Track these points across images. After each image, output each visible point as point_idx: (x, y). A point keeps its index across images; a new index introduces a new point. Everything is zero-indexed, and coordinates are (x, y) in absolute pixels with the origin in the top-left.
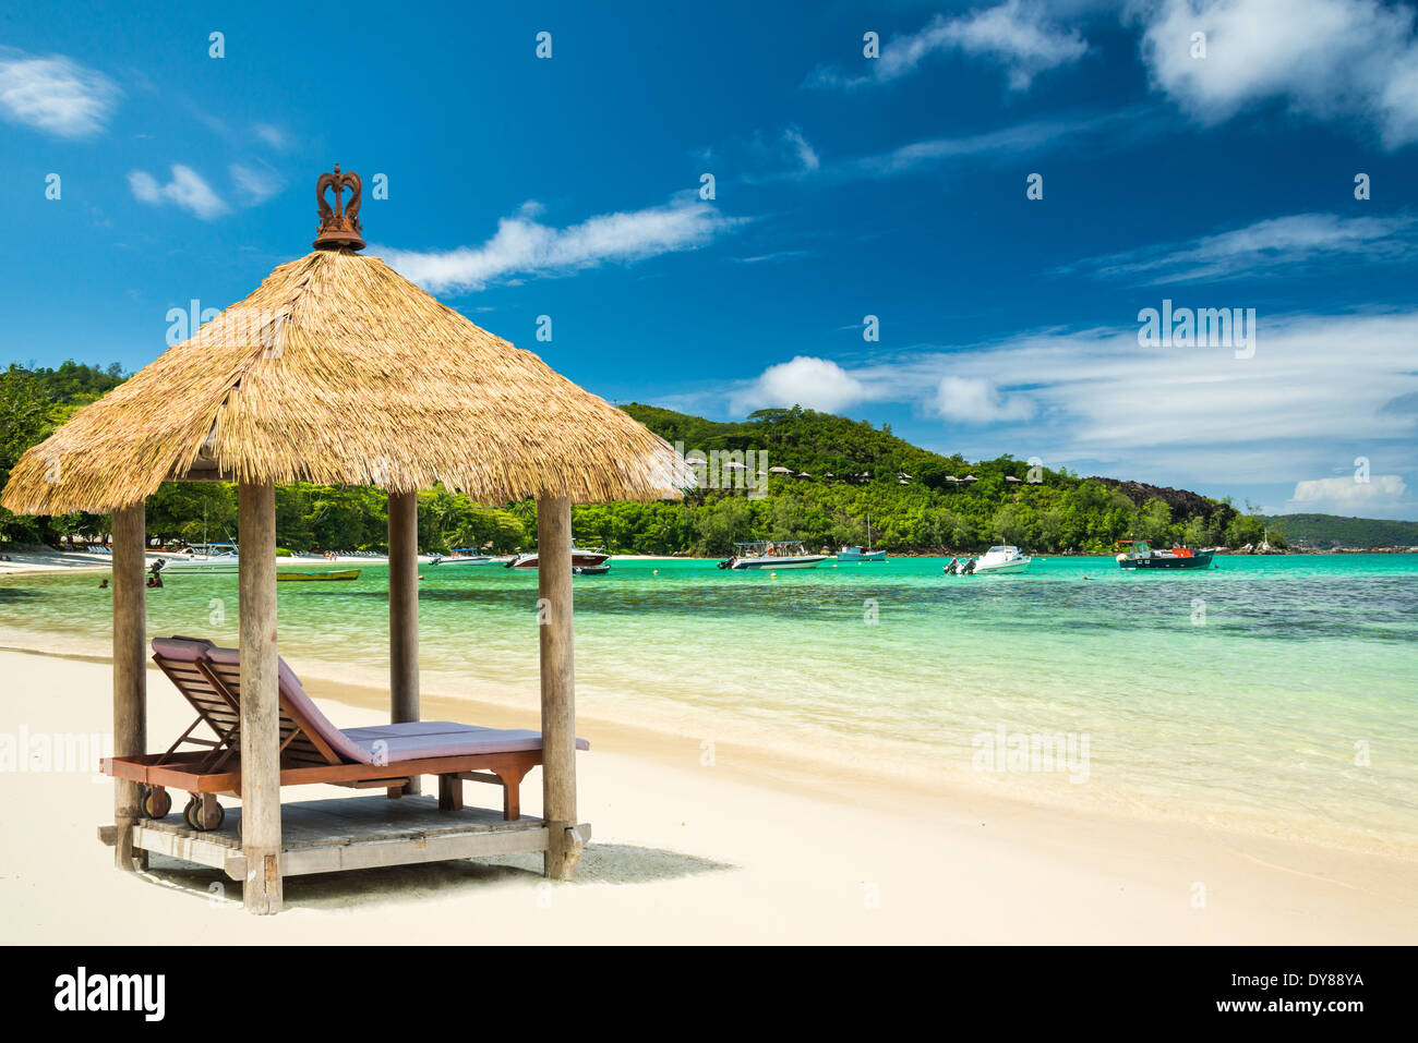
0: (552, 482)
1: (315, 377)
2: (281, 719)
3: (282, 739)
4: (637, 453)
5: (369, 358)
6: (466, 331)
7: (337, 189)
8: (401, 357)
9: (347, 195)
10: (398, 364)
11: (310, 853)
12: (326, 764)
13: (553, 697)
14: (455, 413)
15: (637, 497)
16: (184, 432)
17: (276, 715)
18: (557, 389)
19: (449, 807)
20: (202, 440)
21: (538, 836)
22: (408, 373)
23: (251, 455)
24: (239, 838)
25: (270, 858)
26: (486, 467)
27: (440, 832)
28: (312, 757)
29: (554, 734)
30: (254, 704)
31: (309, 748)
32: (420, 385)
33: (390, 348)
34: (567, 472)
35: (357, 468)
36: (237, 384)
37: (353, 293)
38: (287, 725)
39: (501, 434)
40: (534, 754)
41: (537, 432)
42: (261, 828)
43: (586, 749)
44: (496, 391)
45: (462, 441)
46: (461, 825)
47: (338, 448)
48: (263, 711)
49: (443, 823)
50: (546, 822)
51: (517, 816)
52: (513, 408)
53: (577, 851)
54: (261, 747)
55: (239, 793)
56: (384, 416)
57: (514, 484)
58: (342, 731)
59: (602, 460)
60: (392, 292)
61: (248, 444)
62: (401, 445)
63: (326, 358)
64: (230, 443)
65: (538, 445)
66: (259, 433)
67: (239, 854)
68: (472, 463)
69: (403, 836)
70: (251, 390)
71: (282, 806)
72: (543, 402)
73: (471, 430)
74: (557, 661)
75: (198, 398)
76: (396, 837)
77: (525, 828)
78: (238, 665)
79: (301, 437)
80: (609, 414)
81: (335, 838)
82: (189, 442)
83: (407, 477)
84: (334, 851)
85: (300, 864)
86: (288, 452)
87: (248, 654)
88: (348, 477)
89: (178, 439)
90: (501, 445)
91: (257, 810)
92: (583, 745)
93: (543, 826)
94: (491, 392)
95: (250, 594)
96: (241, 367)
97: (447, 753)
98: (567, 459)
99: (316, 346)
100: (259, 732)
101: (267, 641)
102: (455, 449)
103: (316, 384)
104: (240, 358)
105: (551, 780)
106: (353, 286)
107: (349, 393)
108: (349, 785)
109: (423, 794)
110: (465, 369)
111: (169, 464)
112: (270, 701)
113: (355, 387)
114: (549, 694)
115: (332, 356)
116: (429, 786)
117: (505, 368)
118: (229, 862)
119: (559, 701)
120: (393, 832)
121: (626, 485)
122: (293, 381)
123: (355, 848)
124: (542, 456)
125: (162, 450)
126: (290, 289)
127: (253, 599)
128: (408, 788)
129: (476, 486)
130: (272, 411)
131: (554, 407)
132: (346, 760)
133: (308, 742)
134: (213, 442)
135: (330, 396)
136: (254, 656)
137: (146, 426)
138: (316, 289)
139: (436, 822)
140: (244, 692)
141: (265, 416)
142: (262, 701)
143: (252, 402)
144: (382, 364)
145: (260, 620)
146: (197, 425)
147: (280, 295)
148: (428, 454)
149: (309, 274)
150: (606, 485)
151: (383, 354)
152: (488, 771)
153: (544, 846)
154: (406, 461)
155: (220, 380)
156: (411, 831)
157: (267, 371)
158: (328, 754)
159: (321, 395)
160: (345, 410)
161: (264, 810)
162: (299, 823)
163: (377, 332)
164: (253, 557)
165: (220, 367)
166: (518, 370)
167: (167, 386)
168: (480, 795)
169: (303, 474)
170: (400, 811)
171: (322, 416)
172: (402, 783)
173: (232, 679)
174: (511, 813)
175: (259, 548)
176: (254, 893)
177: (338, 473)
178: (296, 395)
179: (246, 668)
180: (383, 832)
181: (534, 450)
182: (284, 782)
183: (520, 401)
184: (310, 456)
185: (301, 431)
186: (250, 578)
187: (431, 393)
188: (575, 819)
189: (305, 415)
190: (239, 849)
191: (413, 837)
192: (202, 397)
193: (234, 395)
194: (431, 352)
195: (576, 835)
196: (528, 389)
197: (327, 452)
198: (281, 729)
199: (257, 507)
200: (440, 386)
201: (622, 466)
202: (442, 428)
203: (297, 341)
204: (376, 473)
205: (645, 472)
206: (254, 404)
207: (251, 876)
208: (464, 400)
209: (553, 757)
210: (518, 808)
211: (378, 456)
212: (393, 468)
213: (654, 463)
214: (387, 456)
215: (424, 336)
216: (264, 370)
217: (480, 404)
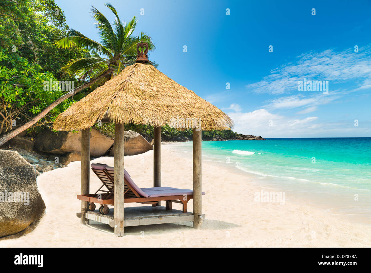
1: (135, 96)
2: (125, 185)
3: (125, 191)
4: (219, 118)
5: (149, 92)
6: (175, 85)
7: (142, 47)
8: (158, 91)
9: (144, 49)
10: (157, 93)
11: (132, 220)
12: (136, 197)
13: (196, 180)
14: (172, 106)
15: (219, 129)
16: (101, 110)
17: (123, 184)
18: (199, 100)
19: (168, 209)
20: (105, 112)
21: (191, 217)
22: (160, 95)
23: (118, 116)
24: (113, 217)
25: (121, 222)
27: (166, 216)
28: (133, 196)
29: (196, 191)
30: (118, 181)
31: (132, 193)
32: (163, 99)
33: (155, 89)
35: (146, 120)
36: (115, 98)
37: (146, 74)
38: (126, 187)
39: (184, 112)
40: (191, 196)
41: (193, 111)
42: (119, 214)
43: (204, 195)
44: (182, 101)
45: (173, 113)
46: (171, 214)
47: (141, 115)
48: (120, 183)
49: (167, 213)
50: (194, 214)
51: (186, 212)
52: (187, 105)
53: (201, 221)
54: (119, 193)
55: (113, 205)
56: (153, 107)
58: (141, 189)
59: (210, 119)
60: (156, 74)
61: (117, 113)
62: (157, 114)
63: (138, 91)
64: (113, 113)
65: (193, 115)
66: (120, 110)
67: (113, 221)
69: (156, 217)
70: (118, 99)
71: (125, 208)
72: (195, 104)
73: (176, 111)
74: (197, 172)
75: (104, 101)
76: (154, 217)
77: (188, 215)
78: (114, 171)
79: (131, 112)
81: (138, 217)
82: (102, 113)
83: (159, 122)
84: (138, 220)
85: (129, 224)
86: (128, 116)
87: (116, 168)
88: (143, 122)
89: (99, 112)
90: (183, 115)
91: (118, 209)
92: (204, 194)
93: (193, 215)
94: (181, 101)
96: (116, 93)
97: (168, 195)
99: (135, 88)
100: (119, 189)
101: (121, 165)
102: (172, 116)
103: (135, 98)
104: (116, 91)
105: (195, 203)
106: (145, 72)
107: (144, 100)
108: (142, 203)
109: (161, 206)
110: (174, 95)
111: (97, 118)
112: (122, 181)
113: (146, 99)
114: (195, 180)
115: (140, 91)
116: (163, 204)
117: (185, 95)
118: (110, 223)
119: (197, 182)
120: (153, 216)
121: (216, 126)
122: (129, 97)
123: (143, 220)
125: (95, 115)
126: (129, 73)
127: (118, 154)
128: (158, 204)
130: (124, 105)
131: (198, 105)
132: (142, 196)
133: (132, 192)
134: (108, 113)
135: (139, 101)
136: (118, 169)
137: (91, 108)
138: (136, 73)
139: (165, 213)
140: (115, 178)
141: (122, 106)
142: (120, 181)
143: (118, 102)
144: (153, 93)
145: (120, 159)
146: (104, 108)
147: (127, 74)
148: (165, 117)
149: (134, 69)
150: (211, 126)
151: (153, 90)
152: (179, 200)
153: (193, 220)
154: (159, 118)
155: (111, 96)
156: (158, 215)
157: (123, 94)
158: (137, 195)
159: (137, 101)
160: (143, 105)
161: (120, 209)
162: (129, 213)
163: (152, 84)
164: (118, 143)
165: (110, 93)
166: (188, 95)
167: (96, 98)
168: (176, 206)
169: (132, 121)
170: (155, 210)
171: (137, 106)
172: (156, 203)
173: (112, 175)
174: (184, 211)
175: (120, 140)
176: (117, 231)
177: (141, 121)
178: (130, 101)
179: (116, 172)
180: (151, 215)
182: (125, 202)
183: (189, 103)
184: (134, 117)
185: (132, 110)
187: (165, 101)
188: (201, 213)
189: (132, 106)
190: (113, 219)
191: (159, 217)
192: (106, 101)
193: (114, 100)
194: (166, 90)
195: (201, 217)
196: (191, 100)
197: (138, 116)
198: (125, 188)
199: (119, 130)
200: (168, 99)
201: (215, 121)
202: (168, 110)
203: (131, 87)
204: (151, 121)
205: (221, 122)
206: (119, 103)
207: (116, 226)
208: (174, 103)
209: (196, 197)
210: (186, 210)
211: (151, 117)
212: (155, 120)
213: (223, 120)
214: (154, 117)
215: (164, 86)
216: (122, 94)
217: (178, 104)
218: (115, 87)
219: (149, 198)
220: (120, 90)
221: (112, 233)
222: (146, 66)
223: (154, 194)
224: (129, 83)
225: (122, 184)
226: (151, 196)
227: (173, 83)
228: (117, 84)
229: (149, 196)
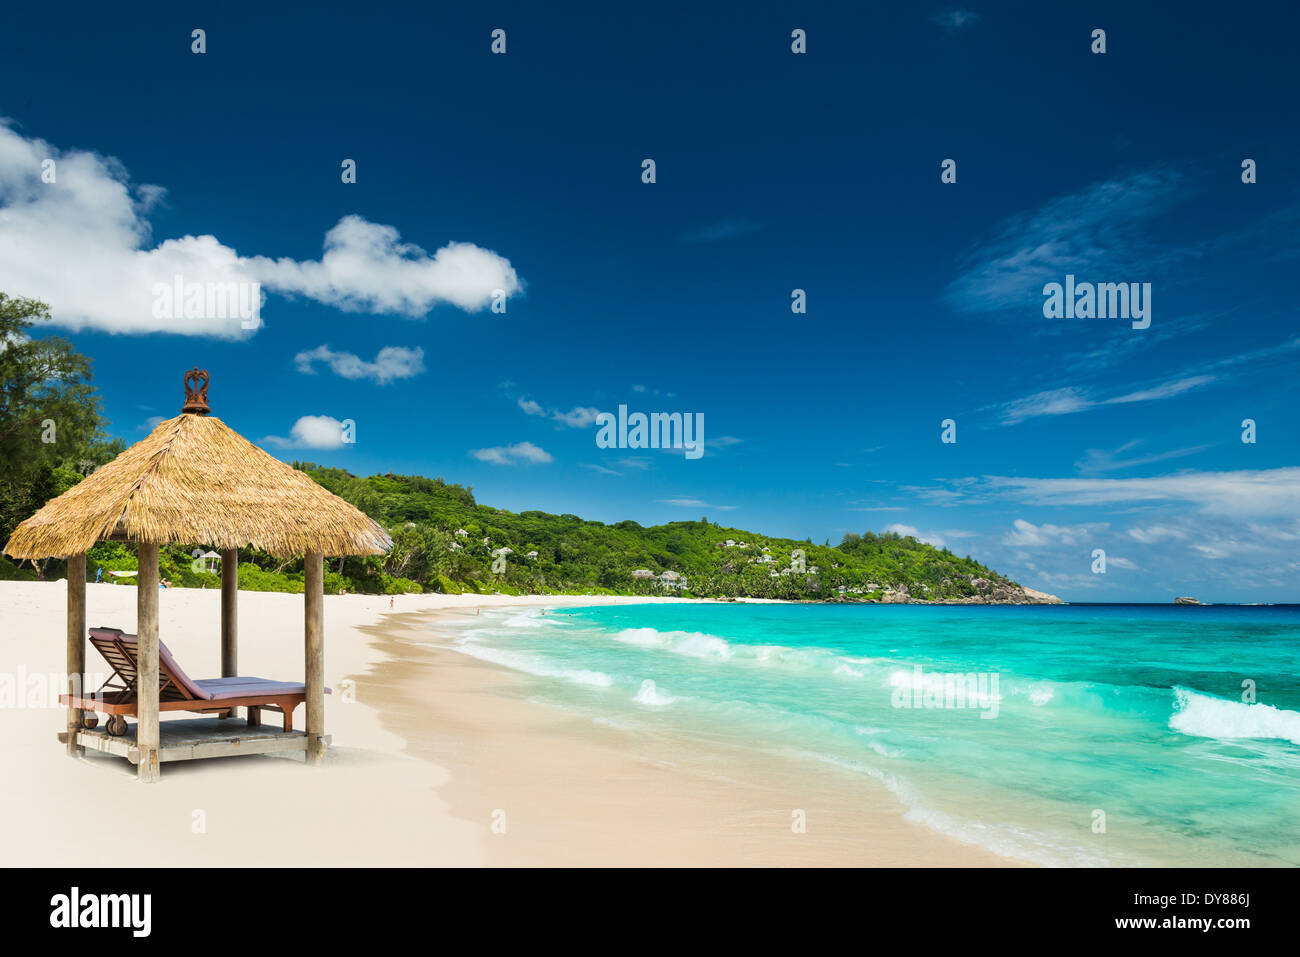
0: (313, 544)
1: (182, 484)
2: (160, 674)
3: (161, 686)
4: (360, 529)
5: (212, 474)
6: (265, 460)
7: (195, 379)
8: (230, 473)
9: (201, 383)
10: (228, 478)
11: (175, 749)
12: (186, 700)
13: (312, 664)
14: (260, 505)
15: (360, 553)
16: (108, 514)
17: (158, 672)
18: (317, 493)
19: (253, 725)
20: (118, 518)
21: (303, 740)
22: (234, 483)
23: (145, 526)
24: (136, 741)
25: (153, 752)
26: (277, 536)
27: (248, 739)
28: (177, 696)
29: (312, 684)
30: (145, 666)
31: (175, 690)
32: (240, 489)
33: (224, 468)
34: (321, 539)
35: (205, 534)
36: (138, 487)
37: (204, 437)
38: (163, 678)
39: (285, 517)
40: (301, 696)
41: (305, 516)
42: (148, 734)
43: (330, 693)
44: (282, 493)
45: (263, 521)
46: (260, 735)
47: (194, 524)
48: (150, 670)
49: (250, 733)
50: (307, 734)
51: (291, 730)
52: (292, 502)
53: (324, 750)
54: (149, 690)
55: (136, 715)
56: (220, 506)
57: (292, 545)
58: (195, 681)
59: (341, 533)
60: (226, 437)
61: (144, 520)
62: (229, 523)
63: (188, 473)
64: (134, 520)
65: (305, 523)
66: (150, 515)
67: (136, 749)
68: (268, 533)
69: (227, 740)
70: (146, 491)
71: (161, 723)
72: (309, 500)
73: (268, 515)
74: (315, 643)
75: (116, 495)
76: (223, 741)
77: (295, 737)
78: (136, 643)
79: (174, 517)
80: (345, 507)
81: (189, 741)
82: (111, 519)
83: (232, 540)
84: (189, 748)
85: (168, 756)
86: (166, 526)
87: (142, 637)
88: (199, 540)
89: (105, 517)
90: (285, 523)
91: (146, 724)
92: (328, 691)
93: (306, 736)
94: (279, 493)
95: (144, 605)
96: (141, 478)
97: (257, 694)
98: (321, 532)
99: (182, 467)
100: (148, 681)
101: (153, 630)
102: (259, 525)
103: (182, 488)
104: (140, 473)
105: (310, 711)
106: (203, 433)
107: (201, 493)
108: (197, 711)
109: (239, 717)
110: (265, 481)
111: (100, 532)
112: (154, 663)
113: (204, 490)
114: (309, 663)
115: (191, 472)
116: (242, 713)
117: (287, 481)
118: (130, 753)
119: (315, 666)
120: (221, 738)
121: (354, 546)
122: (169, 487)
123: (201, 747)
124: (307, 530)
125: (96, 523)
126: (169, 435)
127: (145, 607)
128: (230, 713)
129: (271, 546)
130: (158, 503)
131: (315, 503)
132: (196, 697)
133: (175, 687)
134: (124, 519)
135: (190, 495)
136: (145, 638)
137: (87, 510)
138: (183, 435)
139: (244, 733)
140: (140, 659)
141: (154, 505)
142: (149, 664)
143: (145, 497)
144: (219, 478)
145: (149, 619)
146: (115, 509)
147: (163, 438)
148: (244, 528)
149: (179, 427)
150: (343, 546)
151: (220, 472)
152: (275, 705)
153: (306, 747)
154: (233, 531)
155: (130, 485)
156: (232, 737)
157: (155, 480)
158: (186, 694)
159: (185, 494)
160: (198, 503)
161: (150, 725)
162: (170, 733)
163: (217, 459)
164: (146, 583)
165: (129, 478)
166: (295, 482)
167: (99, 488)
168: (270, 718)
169: (174, 538)
170: (226, 727)
171: (186, 506)
172: (228, 710)
173: (133, 652)
174: (287, 728)
175: (149, 578)
176: (144, 771)
177: (194, 537)
178: (171, 493)
179: (141, 646)
180: (216, 738)
181: (303, 526)
182: (161, 709)
183: (296, 499)
184: (179, 528)
185: (175, 513)
186: (144, 596)
187: (247, 494)
188: (323, 732)
189: (176, 505)
190: (136, 746)
191: (232, 741)
192: (118, 494)
193: (137, 493)
194: (247, 471)
195: (323, 741)
196: (300, 493)
197: (188, 526)
198: (160, 680)
199: (149, 556)
200: (252, 490)
201: (352, 536)
202: (251, 514)
203: (172, 464)
204: (215, 538)
205: (365, 539)
206: (147, 499)
207: (142, 761)
208: (264, 498)
209: (312, 697)
210: (291, 726)
211: (216, 528)
212: (224, 535)
213: (369, 535)
214: (221, 529)
215: (243, 462)
216: (153, 479)
217: (274, 500)
218: (138, 464)
219: (212, 701)
220: (150, 471)
221: (133, 777)
222: (206, 419)
223: (224, 693)
224: (167, 455)
225: (154, 672)
226: (217, 697)
227: (262, 457)
228: (142, 459)
229: (213, 696)
